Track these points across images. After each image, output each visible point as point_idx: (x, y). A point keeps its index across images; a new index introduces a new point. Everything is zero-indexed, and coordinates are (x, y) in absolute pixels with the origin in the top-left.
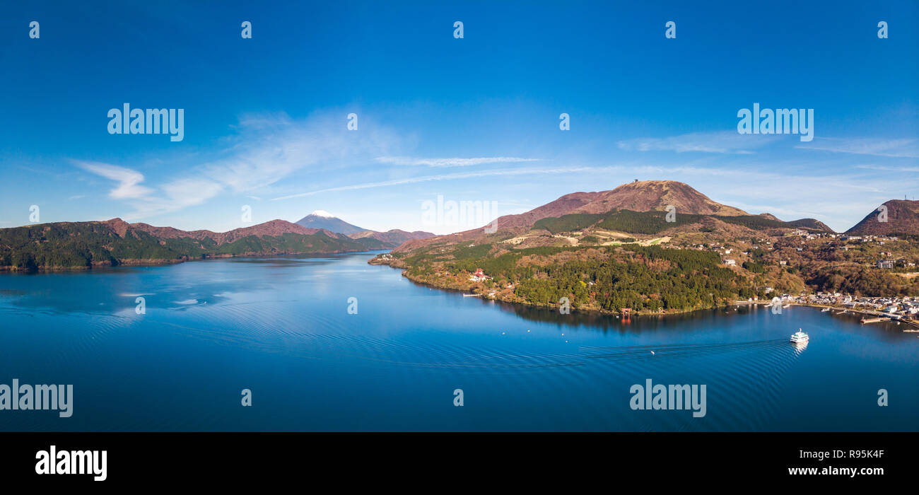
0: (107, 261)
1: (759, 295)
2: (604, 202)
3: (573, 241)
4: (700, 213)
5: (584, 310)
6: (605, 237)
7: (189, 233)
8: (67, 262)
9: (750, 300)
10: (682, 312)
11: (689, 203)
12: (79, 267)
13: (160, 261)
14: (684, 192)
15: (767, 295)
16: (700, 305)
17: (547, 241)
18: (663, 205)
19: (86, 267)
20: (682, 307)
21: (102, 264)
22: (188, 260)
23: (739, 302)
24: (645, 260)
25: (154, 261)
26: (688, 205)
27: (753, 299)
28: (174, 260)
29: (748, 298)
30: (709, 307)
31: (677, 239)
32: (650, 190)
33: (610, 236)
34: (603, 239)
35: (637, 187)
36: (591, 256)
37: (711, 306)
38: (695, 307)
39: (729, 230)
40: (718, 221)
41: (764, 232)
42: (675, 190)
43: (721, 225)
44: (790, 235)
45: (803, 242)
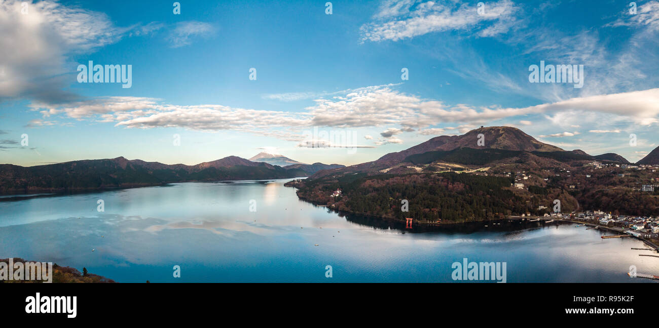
0: (111, 183)
1: (531, 212)
2: (456, 142)
3: (418, 169)
4: (526, 150)
6: (442, 167)
7: (170, 166)
8: (86, 185)
9: (523, 215)
11: (518, 142)
12: (93, 188)
15: (539, 211)
16: (472, 218)
18: (497, 144)
19: (96, 187)
20: (454, 219)
21: (109, 187)
23: (511, 217)
24: (448, 183)
26: (517, 144)
27: (526, 215)
29: (521, 213)
30: (481, 220)
31: (494, 168)
32: (491, 133)
33: (448, 166)
34: (440, 169)
35: (482, 131)
37: (483, 220)
38: (467, 219)
39: (539, 162)
40: (532, 156)
41: (568, 164)
42: (508, 134)
43: (533, 159)
44: (586, 166)
45: (592, 171)
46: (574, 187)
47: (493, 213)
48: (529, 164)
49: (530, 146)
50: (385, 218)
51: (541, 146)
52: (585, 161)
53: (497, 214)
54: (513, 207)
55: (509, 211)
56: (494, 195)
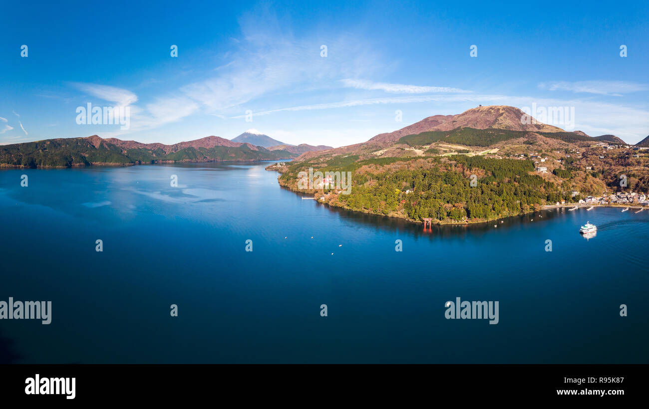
0: (82, 164)
1: (566, 199)
2: (454, 122)
3: (419, 152)
4: (528, 130)
5: (393, 217)
6: (445, 149)
7: (147, 145)
8: (54, 163)
9: (558, 204)
10: (486, 221)
12: (61, 167)
13: (118, 163)
14: (516, 114)
15: (574, 198)
16: (506, 213)
17: (399, 153)
18: (499, 124)
19: (67, 167)
20: (486, 217)
21: (79, 166)
22: (140, 164)
23: (545, 207)
24: (464, 170)
25: (114, 164)
27: (560, 203)
28: (127, 164)
29: (555, 203)
30: (515, 214)
31: (504, 150)
32: (490, 112)
33: (450, 148)
34: (444, 151)
35: (480, 110)
36: (419, 165)
37: (518, 213)
38: (500, 215)
39: (548, 143)
40: (540, 136)
41: (575, 145)
42: (509, 113)
43: (541, 139)
44: (595, 147)
45: (604, 152)
47: (528, 205)
51: (543, 126)
52: (591, 142)
53: (533, 205)
55: (543, 200)
56: (523, 182)
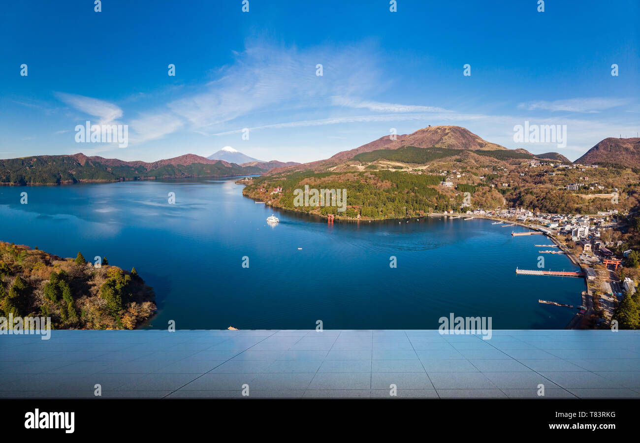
0: (70, 181)
1: (454, 210)
2: (403, 141)
3: (361, 169)
7: (129, 163)
8: (44, 181)
9: (446, 213)
11: (464, 141)
12: (51, 184)
13: (104, 180)
14: (461, 134)
15: (462, 209)
16: (390, 215)
17: (343, 168)
19: (56, 184)
20: (373, 216)
21: (67, 183)
22: (124, 180)
23: (432, 214)
24: (378, 181)
25: (100, 181)
26: (462, 143)
27: (449, 212)
28: (113, 180)
29: (443, 211)
30: (400, 217)
32: (437, 132)
35: (429, 130)
37: (403, 217)
38: (386, 217)
39: (479, 160)
40: (474, 154)
41: (508, 162)
42: (454, 132)
43: (473, 158)
44: (523, 164)
45: (527, 169)
46: (507, 185)
47: (414, 211)
48: (466, 163)
49: (475, 145)
50: (312, 214)
51: (486, 145)
52: (525, 159)
53: (418, 211)
54: (436, 205)
55: (430, 209)
56: (419, 193)
